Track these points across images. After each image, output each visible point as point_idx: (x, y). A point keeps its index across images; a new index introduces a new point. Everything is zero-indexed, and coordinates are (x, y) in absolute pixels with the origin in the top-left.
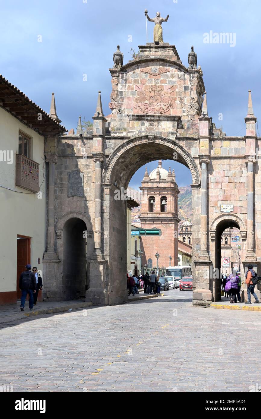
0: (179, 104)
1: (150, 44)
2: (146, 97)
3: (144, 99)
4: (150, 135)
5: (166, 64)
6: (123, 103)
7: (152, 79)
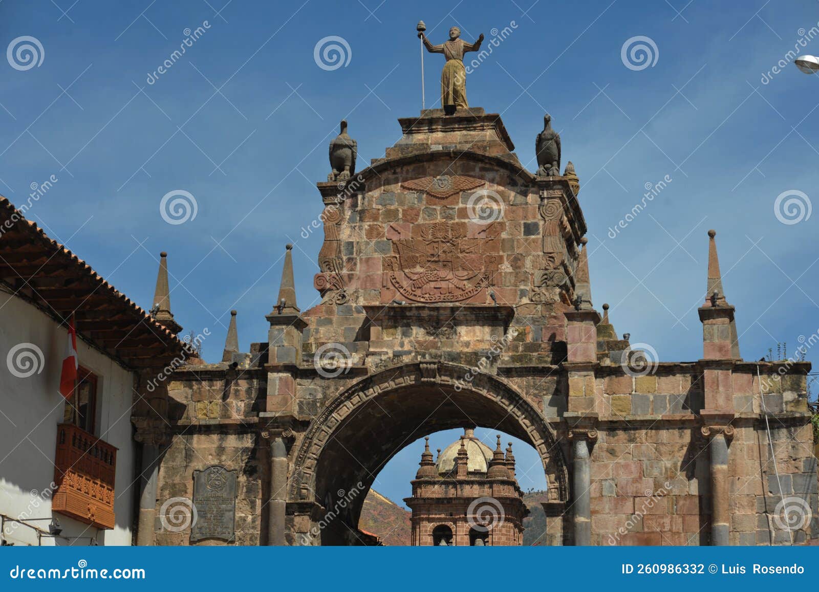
0: (511, 273)
1: (431, 111)
2: (417, 255)
3: (412, 262)
4: (426, 363)
5: (475, 166)
6: (352, 275)
7: (434, 207)
